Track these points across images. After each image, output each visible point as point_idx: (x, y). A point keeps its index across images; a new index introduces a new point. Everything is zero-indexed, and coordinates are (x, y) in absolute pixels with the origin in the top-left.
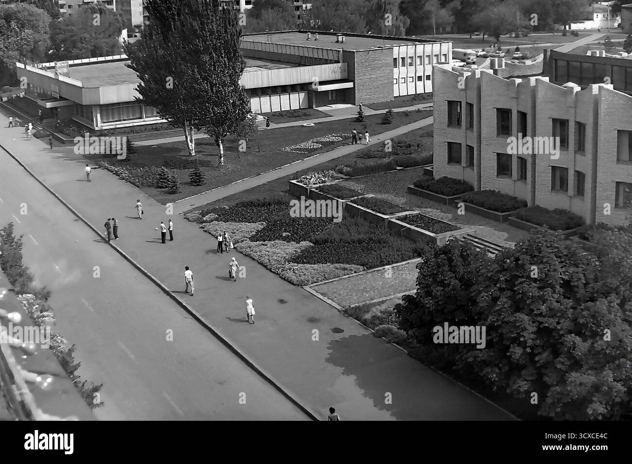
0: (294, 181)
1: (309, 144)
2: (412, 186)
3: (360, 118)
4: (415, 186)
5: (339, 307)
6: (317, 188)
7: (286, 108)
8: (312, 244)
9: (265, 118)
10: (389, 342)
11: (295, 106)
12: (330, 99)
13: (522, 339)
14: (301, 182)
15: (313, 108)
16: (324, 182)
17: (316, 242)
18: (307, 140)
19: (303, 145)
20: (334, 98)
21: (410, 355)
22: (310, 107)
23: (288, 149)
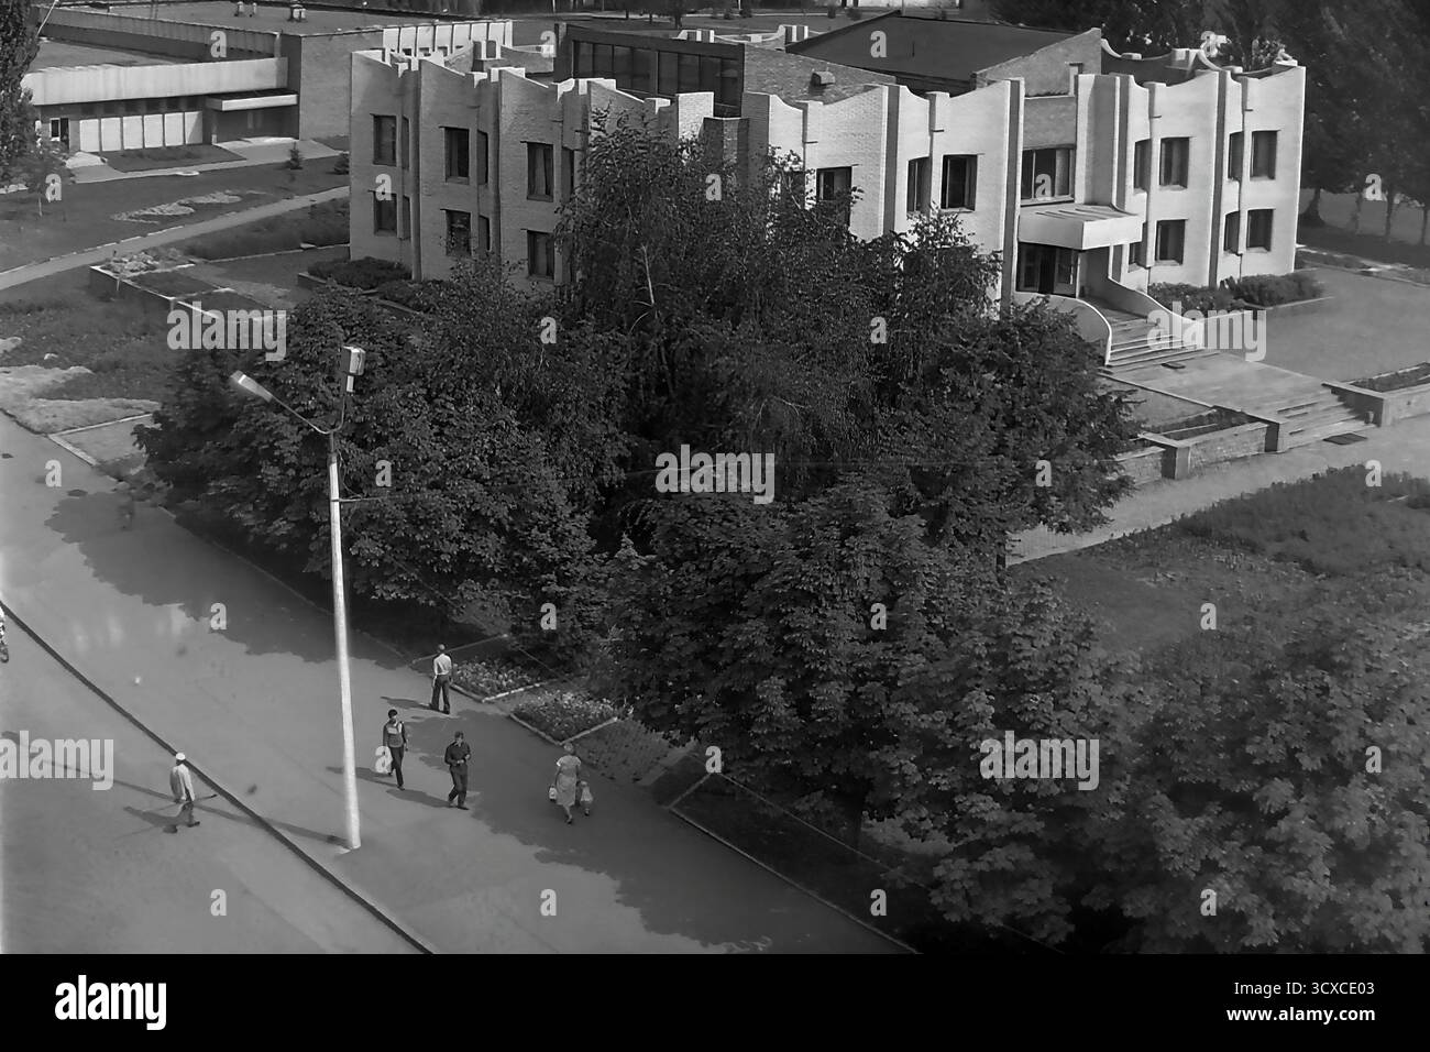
0: (97, 268)
1: (168, 209)
2: (306, 274)
3: (295, 163)
4: (311, 274)
5: (93, 462)
6: (133, 279)
7: (153, 142)
8: (89, 371)
9: (103, 161)
10: (154, 506)
11: (175, 139)
12: (250, 126)
13: (277, 453)
14: (109, 268)
15: (211, 144)
16: (154, 268)
17: (97, 369)
18: (170, 202)
19: (156, 211)
20: (259, 125)
21: (178, 521)
22: (207, 141)
23: (124, 217)
